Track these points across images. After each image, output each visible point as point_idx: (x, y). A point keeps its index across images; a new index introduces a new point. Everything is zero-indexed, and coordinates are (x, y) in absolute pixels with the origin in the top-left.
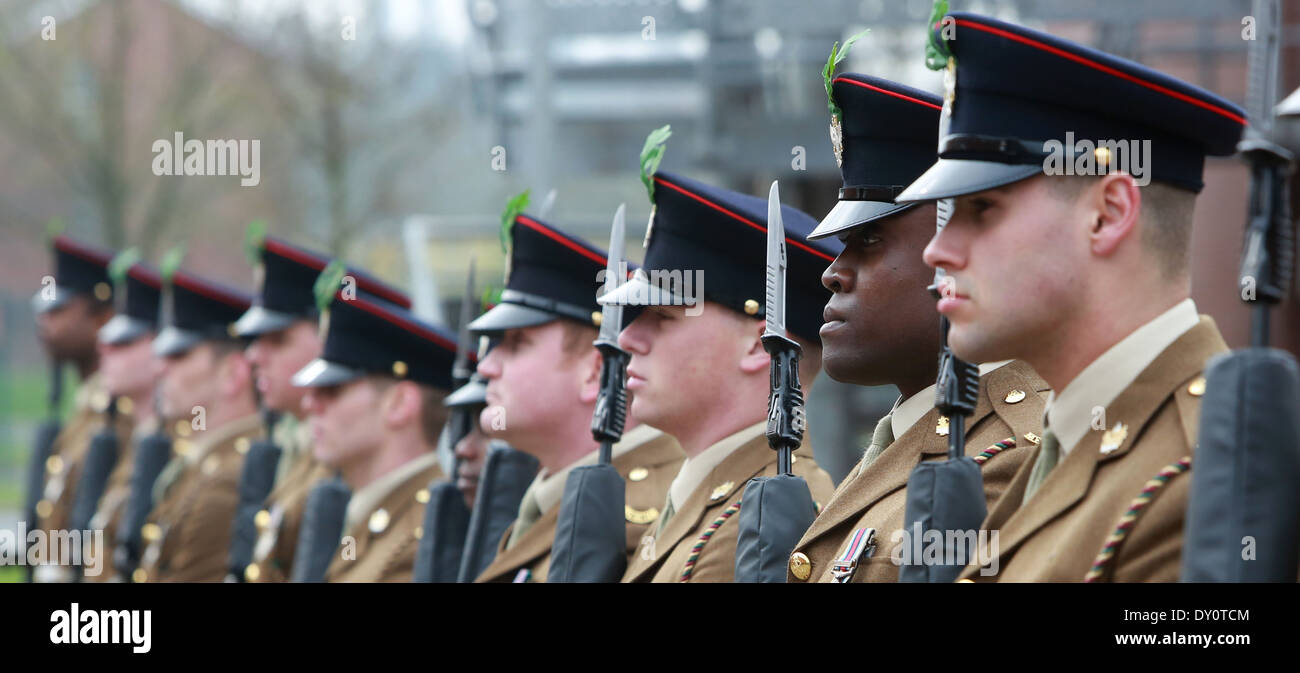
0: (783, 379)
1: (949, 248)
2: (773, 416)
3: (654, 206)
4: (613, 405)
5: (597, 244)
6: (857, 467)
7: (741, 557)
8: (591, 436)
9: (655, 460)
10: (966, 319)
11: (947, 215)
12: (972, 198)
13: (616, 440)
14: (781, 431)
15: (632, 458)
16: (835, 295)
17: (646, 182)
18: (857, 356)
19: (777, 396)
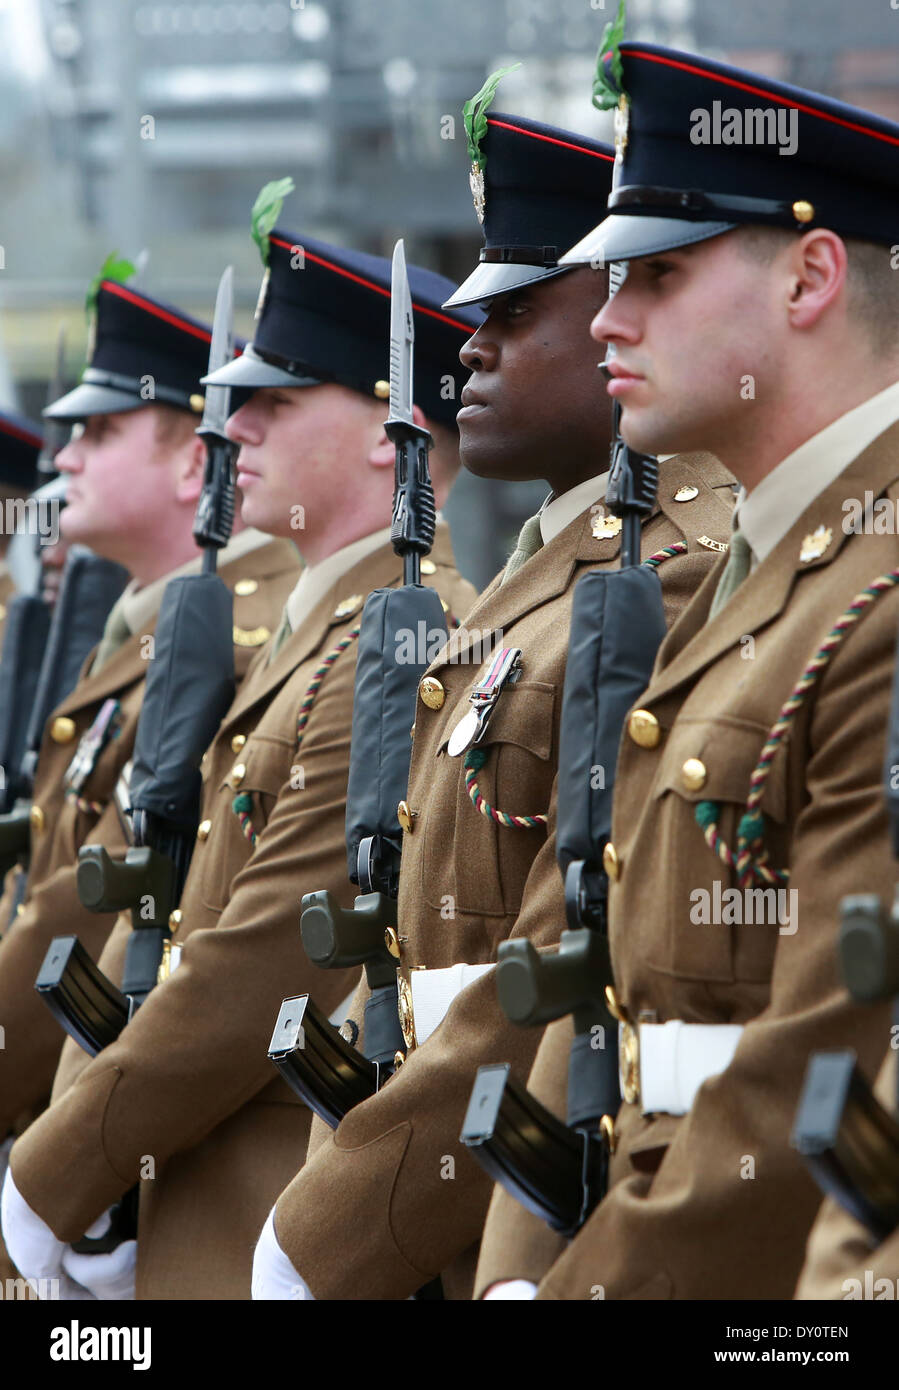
0: (410, 473)
1: (621, 320)
2: (399, 517)
3: (267, 271)
4: (218, 504)
5: (198, 316)
6: (499, 576)
7: (361, 683)
8: (192, 541)
9: (264, 570)
10: (640, 402)
11: (620, 280)
12: (648, 261)
13: (222, 545)
14: (408, 534)
15: (240, 568)
16: (474, 374)
17: (259, 241)
18: (502, 447)
19: (403, 493)
